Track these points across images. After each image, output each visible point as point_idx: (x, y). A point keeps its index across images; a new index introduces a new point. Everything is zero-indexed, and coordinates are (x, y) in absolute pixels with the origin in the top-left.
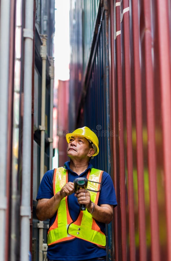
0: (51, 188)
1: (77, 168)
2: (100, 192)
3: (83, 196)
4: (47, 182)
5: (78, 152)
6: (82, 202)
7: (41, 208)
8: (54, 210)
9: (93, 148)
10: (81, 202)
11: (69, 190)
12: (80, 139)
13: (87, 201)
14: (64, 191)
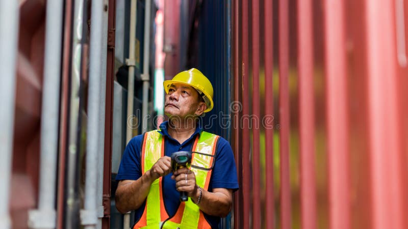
0: (138, 163)
1: (178, 133)
2: (213, 169)
3: (184, 179)
4: (132, 155)
5: (181, 109)
6: (183, 189)
7: (122, 194)
8: (141, 198)
9: (203, 101)
10: (180, 188)
11: (163, 169)
12: (185, 89)
13: (191, 187)
14: (155, 171)
